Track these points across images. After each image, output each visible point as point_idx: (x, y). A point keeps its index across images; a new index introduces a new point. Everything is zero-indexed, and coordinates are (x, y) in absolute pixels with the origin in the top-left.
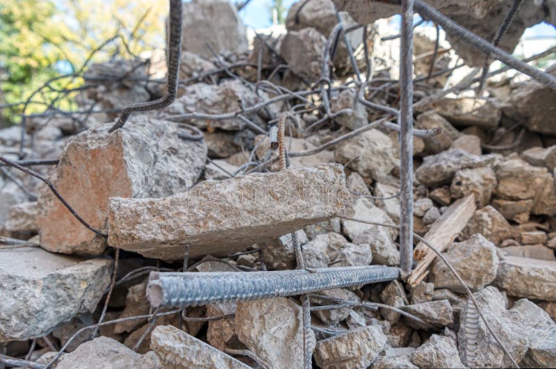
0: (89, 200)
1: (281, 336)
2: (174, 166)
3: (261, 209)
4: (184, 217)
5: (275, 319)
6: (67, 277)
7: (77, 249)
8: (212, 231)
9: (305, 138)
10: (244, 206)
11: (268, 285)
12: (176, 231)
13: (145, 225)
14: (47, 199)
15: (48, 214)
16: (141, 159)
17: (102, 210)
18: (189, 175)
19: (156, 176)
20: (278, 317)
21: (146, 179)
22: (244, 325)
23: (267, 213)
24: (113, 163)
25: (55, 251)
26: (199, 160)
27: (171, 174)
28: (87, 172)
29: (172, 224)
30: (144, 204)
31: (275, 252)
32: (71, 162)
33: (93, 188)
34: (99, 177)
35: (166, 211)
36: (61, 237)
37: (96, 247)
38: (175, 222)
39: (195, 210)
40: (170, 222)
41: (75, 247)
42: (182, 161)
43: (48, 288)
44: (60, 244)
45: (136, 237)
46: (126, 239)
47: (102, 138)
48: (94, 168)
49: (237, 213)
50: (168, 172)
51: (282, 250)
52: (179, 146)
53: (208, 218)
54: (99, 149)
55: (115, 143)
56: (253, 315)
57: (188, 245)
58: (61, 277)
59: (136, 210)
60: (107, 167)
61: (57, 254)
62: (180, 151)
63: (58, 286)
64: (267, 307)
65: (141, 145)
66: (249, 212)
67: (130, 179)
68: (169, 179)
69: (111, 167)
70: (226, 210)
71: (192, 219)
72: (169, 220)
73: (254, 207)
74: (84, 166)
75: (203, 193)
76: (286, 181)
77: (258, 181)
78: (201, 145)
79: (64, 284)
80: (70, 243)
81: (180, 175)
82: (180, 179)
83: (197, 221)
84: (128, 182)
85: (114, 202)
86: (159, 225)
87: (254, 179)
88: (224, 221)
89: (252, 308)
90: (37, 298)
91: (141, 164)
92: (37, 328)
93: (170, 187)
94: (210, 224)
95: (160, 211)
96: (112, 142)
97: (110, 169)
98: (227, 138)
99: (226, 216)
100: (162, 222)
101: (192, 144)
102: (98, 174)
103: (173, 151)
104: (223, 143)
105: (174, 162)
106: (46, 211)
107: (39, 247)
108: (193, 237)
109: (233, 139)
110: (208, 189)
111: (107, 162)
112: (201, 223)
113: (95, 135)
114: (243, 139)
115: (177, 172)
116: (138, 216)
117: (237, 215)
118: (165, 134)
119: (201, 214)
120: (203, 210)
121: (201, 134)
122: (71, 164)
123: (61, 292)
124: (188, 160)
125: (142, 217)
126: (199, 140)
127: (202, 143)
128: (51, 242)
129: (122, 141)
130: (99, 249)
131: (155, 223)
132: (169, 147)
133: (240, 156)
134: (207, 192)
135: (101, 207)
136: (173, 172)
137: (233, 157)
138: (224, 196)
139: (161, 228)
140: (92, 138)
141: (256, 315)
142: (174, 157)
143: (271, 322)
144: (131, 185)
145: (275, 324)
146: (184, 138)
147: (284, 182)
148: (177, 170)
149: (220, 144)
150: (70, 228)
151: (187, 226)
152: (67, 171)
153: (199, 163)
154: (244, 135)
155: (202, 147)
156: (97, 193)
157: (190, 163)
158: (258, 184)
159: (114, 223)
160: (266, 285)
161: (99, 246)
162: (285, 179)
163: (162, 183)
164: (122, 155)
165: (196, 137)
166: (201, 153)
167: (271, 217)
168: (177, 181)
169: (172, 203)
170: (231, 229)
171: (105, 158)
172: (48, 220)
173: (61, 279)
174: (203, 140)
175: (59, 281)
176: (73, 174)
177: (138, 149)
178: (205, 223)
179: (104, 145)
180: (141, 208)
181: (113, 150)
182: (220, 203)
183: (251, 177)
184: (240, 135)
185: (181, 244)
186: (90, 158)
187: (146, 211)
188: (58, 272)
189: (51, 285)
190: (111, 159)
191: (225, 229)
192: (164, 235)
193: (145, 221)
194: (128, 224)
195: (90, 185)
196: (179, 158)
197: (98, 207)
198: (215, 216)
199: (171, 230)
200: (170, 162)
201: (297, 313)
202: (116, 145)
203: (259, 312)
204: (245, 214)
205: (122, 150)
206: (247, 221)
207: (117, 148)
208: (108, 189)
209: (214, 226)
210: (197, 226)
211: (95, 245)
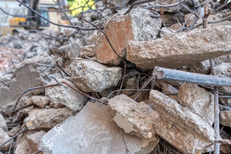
0: (116, 43)
1: (202, 104)
2: (148, 29)
3: (199, 46)
4: (160, 49)
5: (199, 97)
6: (110, 71)
7: (110, 62)
8: (173, 55)
9: (214, 14)
10: (189, 45)
11: (203, 78)
12: (156, 55)
13: (143, 52)
14: (99, 43)
15: (100, 48)
16: (137, 26)
17: (121, 47)
18: (155, 33)
19: (142, 34)
20: (201, 96)
21: (139, 34)
22: (184, 97)
23: (201, 48)
24: (126, 27)
25: (102, 63)
26: (158, 27)
27: (148, 32)
28: (115, 32)
29: (155, 52)
30: (143, 43)
31: (197, 69)
32: (109, 28)
33: (117, 38)
34: (120, 34)
35: (152, 46)
36: (104, 57)
37: (117, 62)
38: (156, 51)
39: (166, 46)
40: (154, 51)
41: (109, 61)
42: (152, 27)
43: (104, 75)
44: (104, 60)
45: (139, 57)
46: (134, 58)
47: (122, 17)
48: (118, 29)
49: (186, 47)
50: (147, 32)
51: (201, 68)
52: (150, 20)
53: (172, 50)
54: (121, 22)
55: (128, 19)
56: (188, 94)
57: (158, 62)
58: (108, 71)
59: (139, 46)
60: (124, 29)
61: (102, 64)
62: (151, 23)
63: (107, 74)
64: (195, 92)
65: (137, 20)
66: (192, 47)
67: (134, 34)
68: (147, 35)
69: (126, 29)
70: (180, 46)
71: (164, 50)
72: (153, 50)
73: (195, 45)
74: (115, 29)
75: (169, 38)
76: (213, 33)
77: (198, 33)
78: (158, 20)
79: (109, 74)
80: (107, 60)
81: (151, 33)
82: (151, 35)
83: (166, 51)
84: (132, 35)
85: (130, 43)
86: (149, 52)
87: (196, 32)
88: (179, 51)
89: (187, 91)
90: (101, 78)
91: (137, 28)
92: (100, 88)
93: (147, 38)
94: (172, 52)
95: (149, 46)
96: (127, 18)
97: (125, 30)
98: (170, 17)
99: (180, 49)
100: (150, 51)
101: (155, 19)
102: (120, 32)
103: (148, 23)
104: (167, 19)
105: (149, 27)
106: (99, 47)
107: (96, 61)
108: (163, 58)
109: (173, 17)
110: (172, 37)
111: (124, 27)
112: (168, 52)
113: (119, 16)
114: (178, 16)
115: (150, 32)
116: (140, 48)
117: (186, 48)
118: (145, 15)
119: (168, 48)
120: (169, 46)
121: (159, 15)
122: (109, 29)
123: (107, 77)
124: (154, 27)
125: (142, 49)
126: (157, 18)
127: (159, 19)
128: (100, 59)
129: (131, 18)
130: (118, 63)
131: (147, 51)
132: (147, 20)
133: (176, 25)
134: (171, 38)
135: (120, 46)
136: (149, 32)
137: (173, 26)
138: (180, 40)
139: (150, 53)
140: (118, 18)
141: (190, 94)
142: (148, 25)
143: (197, 98)
144: (133, 37)
145: (199, 99)
146: (152, 17)
147: (212, 33)
148: (150, 30)
149: (166, 20)
150: (108, 54)
151: (161, 53)
152: (108, 32)
153: (158, 28)
154: (179, 15)
155: (159, 21)
156: (119, 40)
157: (155, 28)
158: (198, 34)
159: (130, 51)
160: (202, 78)
161: (118, 62)
162: (213, 32)
163: (144, 36)
164: (131, 24)
165: (157, 16)
166: (158, 24)
167: (204, 50)
168: (150, 36)
169: (155, 43)
170: (182, 55)
171: (123, 25)
172: (100, 51)
173: (108, 72)
174: (159, 18)
175: (107, 73)
176: (110, 33)
177: (137, 21)
178: (170, 52)
179: (123, 20)
180: (141, 45)
181: (127, 22)
182: (178, 43)
183: (194, 31)
184: (176, 15)
185: (155, 62)
186: (117, 26)
187: (143, 46)
188: (106, 69)
189: (104, 74)
190: (126, 26)
191: (179, 55)
192: (151, 56)
193: (143, 50)
194: (136, 52)
195: (117, 37)
196: (150, 25)
197: (119, 46)
198: (175, 49)
199: (154, 54)
200: (147, 27)
201: (210, 96)
202: (129, 20)
203: (191, 93)
204: (190, 48)
205: (131, 21)
206: (191, 51)
207: (129, 21)
208: (124, 38)
209: (174, 53)
210: (166, 53)
211: (116, 61)
